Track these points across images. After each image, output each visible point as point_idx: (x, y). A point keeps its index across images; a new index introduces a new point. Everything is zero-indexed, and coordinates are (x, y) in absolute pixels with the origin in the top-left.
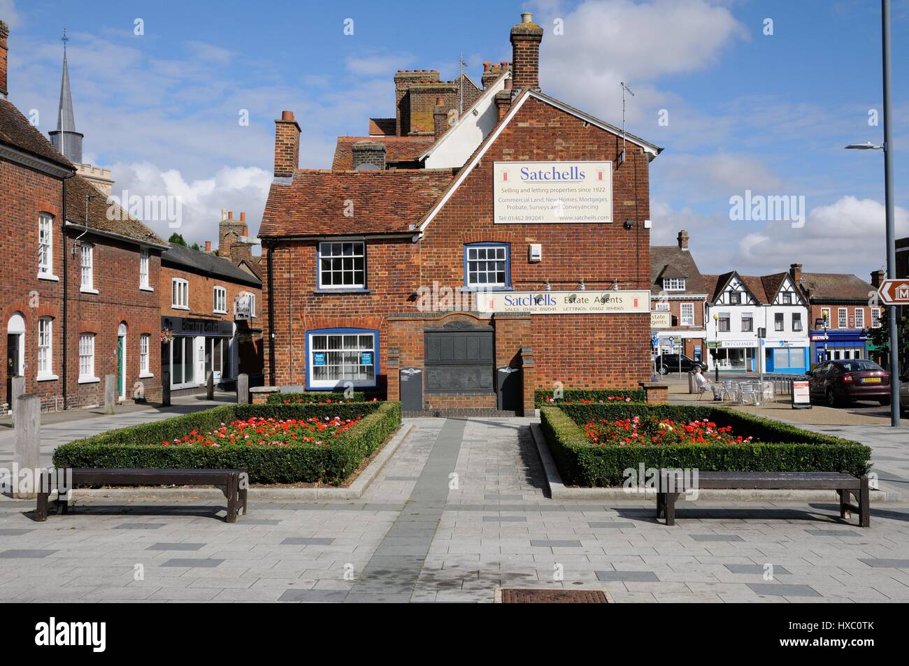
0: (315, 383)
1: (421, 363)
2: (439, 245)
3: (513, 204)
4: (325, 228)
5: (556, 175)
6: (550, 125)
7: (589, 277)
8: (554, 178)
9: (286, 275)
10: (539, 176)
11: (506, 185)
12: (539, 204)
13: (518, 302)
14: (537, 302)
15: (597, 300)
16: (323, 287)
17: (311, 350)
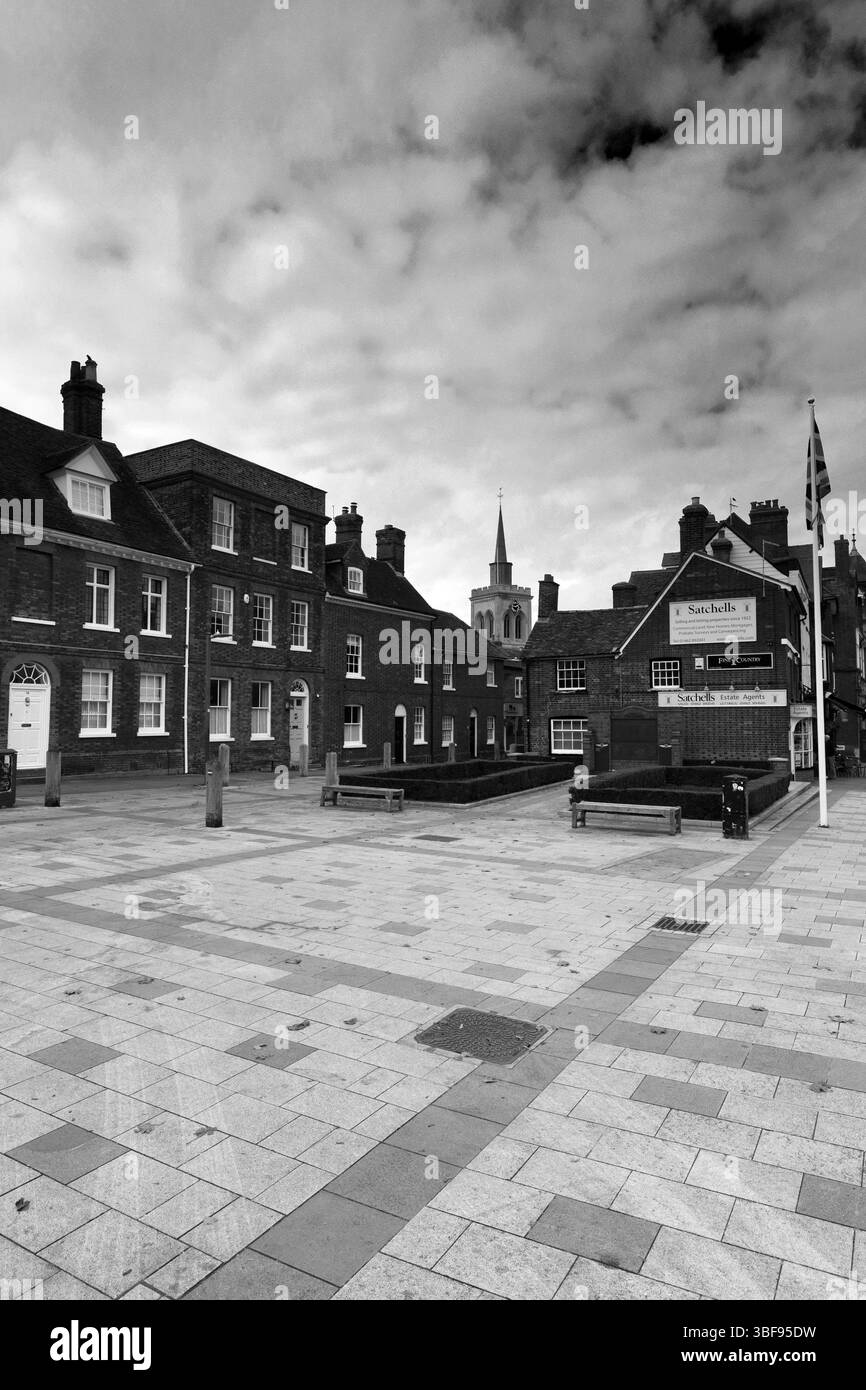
0: (554, 751)
1: (608, 740)
2: (632, 661)
3: (683, 631)
4: (560, 651)
5: (715, 609)
6: (710, 574)
7: (739, 680)
8: (713, 611)
9: (536, 682)
10: (701, 610)
11: (679, 618)
12: (701, 630)
13: (688, 698)
14: (701, 699)
15: (745, 697)
16: (559, 689)
17: (552, 730)
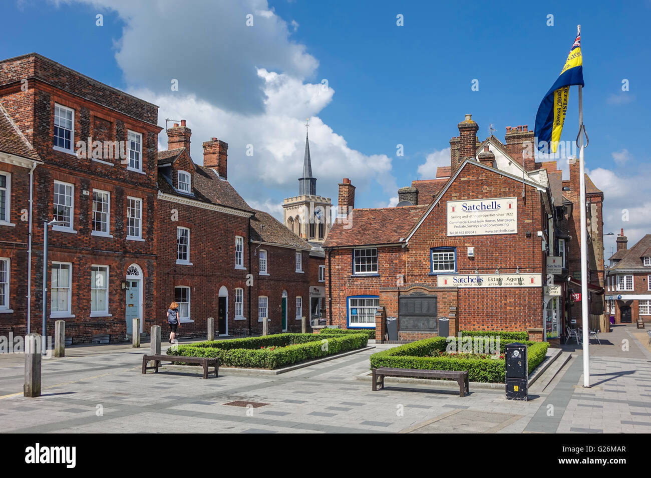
0: (352, 325)
1: (396, 314)
2: (416, 249)
3: (457, 225)
4: (357, 241)
5: (483, 207)
6: (480, 178)
7: (503, 265)
8: (482, 209)
9: (337, 267)
10: (473, 208)
11: (454, 214)
12: (473, 224)
13: (461, 280)
14: (472, 281)
15: (508, 279)
16: (356, 273)
17: (350, 307)
